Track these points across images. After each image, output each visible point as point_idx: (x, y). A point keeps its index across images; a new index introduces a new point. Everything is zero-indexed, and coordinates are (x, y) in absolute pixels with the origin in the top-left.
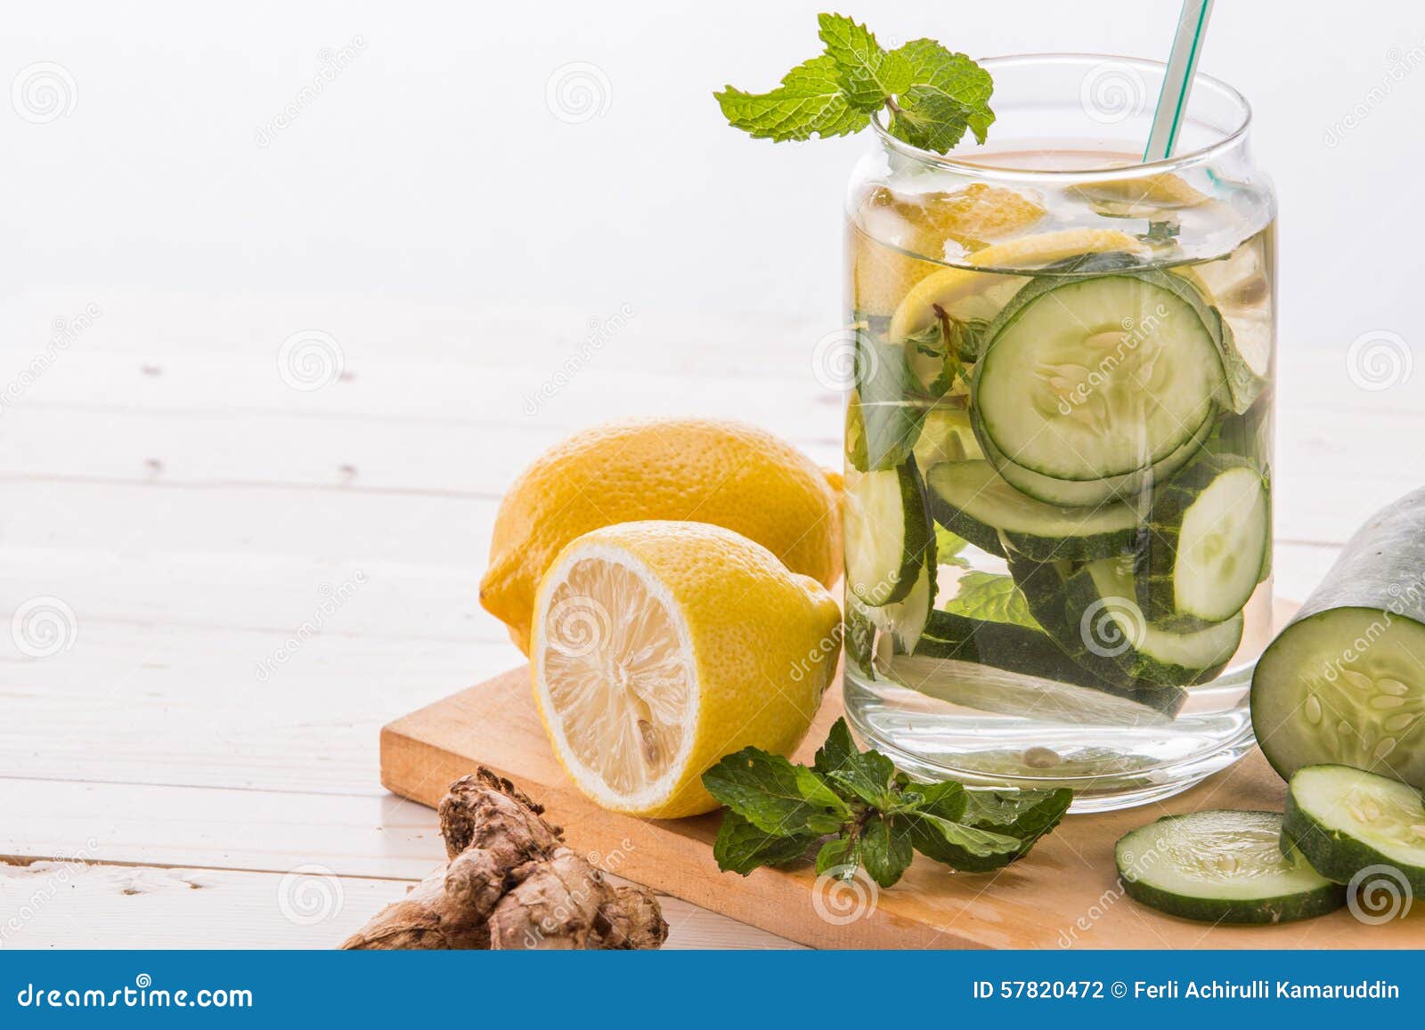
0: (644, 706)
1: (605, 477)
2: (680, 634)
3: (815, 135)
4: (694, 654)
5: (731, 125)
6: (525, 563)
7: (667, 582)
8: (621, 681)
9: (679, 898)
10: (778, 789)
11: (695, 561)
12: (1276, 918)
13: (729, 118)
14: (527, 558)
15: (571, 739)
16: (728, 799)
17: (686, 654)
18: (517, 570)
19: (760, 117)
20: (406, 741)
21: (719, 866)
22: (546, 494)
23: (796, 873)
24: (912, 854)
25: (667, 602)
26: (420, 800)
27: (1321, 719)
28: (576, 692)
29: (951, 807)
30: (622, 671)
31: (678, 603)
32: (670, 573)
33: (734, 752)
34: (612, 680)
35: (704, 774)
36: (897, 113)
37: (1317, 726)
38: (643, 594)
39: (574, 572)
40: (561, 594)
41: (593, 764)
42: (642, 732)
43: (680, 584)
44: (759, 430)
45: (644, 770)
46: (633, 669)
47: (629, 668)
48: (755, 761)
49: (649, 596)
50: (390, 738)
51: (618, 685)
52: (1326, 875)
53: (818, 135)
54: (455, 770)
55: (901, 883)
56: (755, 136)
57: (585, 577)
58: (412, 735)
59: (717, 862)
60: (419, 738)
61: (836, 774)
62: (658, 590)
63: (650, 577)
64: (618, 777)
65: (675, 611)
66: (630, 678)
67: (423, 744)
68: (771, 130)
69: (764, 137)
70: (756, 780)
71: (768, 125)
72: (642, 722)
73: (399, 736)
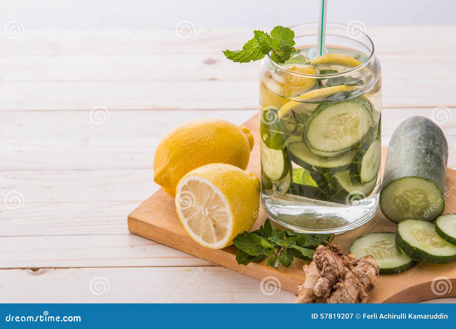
0: (214, 221)
1: (188, 146)
2: (225, 204)
3: (252, 61)
4: (230, 209)
5: (227, 58)
6: (167, 171)
7: (220, 189)
8: (206, 213)
9: (224, 267)
10: (254, 242)
11: (226, 181)
12: (400, 272)
13: (226, 56)
14: (168, 170)
15: (190, 226)
16: (241, 247)
17: (227, 209)
18: (165, 173)
19: (235, 55)
20: (136, 220)
21: (238, 263)
22: (172, 151)
23: (260, 263)
24: (293, 258)
25: (220, 194)
26: (141, 236)
27: (399, 204)
28: (191, 213)
29: (301, 242)
30: (206, 210)
31: (224, 195)
32: (220, 186)
33: (241, 233)
34: (203, 213)
35: (233, 240)
36: (274, 52)
37: (398, 206)
38: (212, 191)
39: (189, 183)
40: (184, 188)
41: (198, 233)
42: (214, 228)
43: (224, 189)
44: (226, 123)
45: (215, 238)
46: (210, 211)
47: (209, 210)
48: (247, 235)
49: (214, 192)
50: (130, 219)
51: (205, 214)
52: (412, 258)
53: (253, 60)
54: (152, 229)
55: (291, 266)
56: (234, 61)
57: (193, 184)
58: (137, 218)
59: (237, 261)
60: (140, 220)
61: (271, 239)
62: (217, 190)
63: (214, 187)
64: (206, 238)
65: (223, 197)
66: (209, 213)
67: (141, 221)
68: (239, 59)
69: (237, 62)
70: (247, 240)
71: (238, 58)
72: (214, 225)
73: (134, 219)
